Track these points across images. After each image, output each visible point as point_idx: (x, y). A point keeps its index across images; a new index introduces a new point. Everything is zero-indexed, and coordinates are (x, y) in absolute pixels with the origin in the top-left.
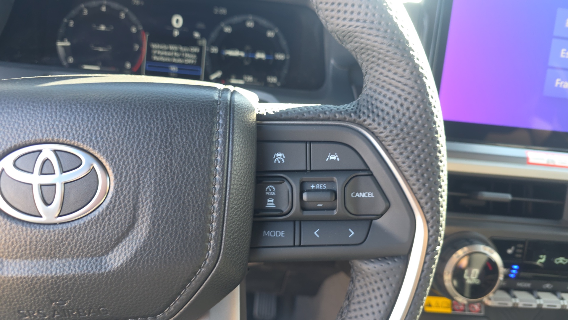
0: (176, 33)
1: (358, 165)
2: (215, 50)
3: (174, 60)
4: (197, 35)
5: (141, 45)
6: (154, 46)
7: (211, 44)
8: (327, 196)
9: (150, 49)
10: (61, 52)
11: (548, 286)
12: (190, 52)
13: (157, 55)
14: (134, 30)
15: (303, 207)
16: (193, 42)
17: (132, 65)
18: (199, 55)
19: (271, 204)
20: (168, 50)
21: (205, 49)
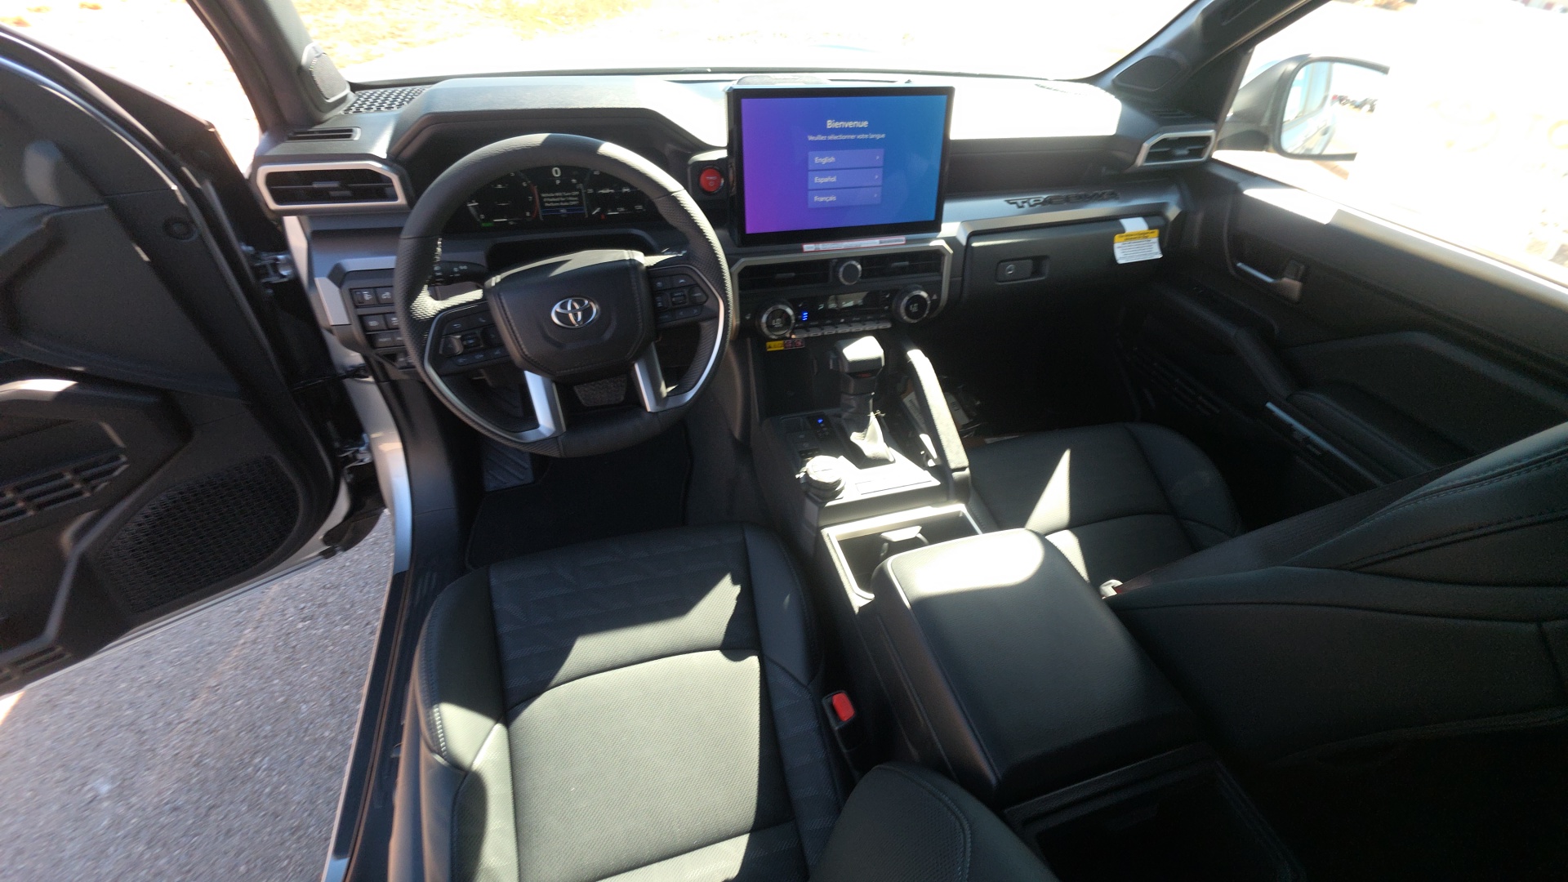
0: (558, 182)
1: (693, 283)
2: (590, 191)
3: (562, 204)
4: (574, 181)
5: (533, 195)
6: (543, 195)
7: (586, 188)
8: (682, 298)
9: (541, 199)
10: (473, 211)
11: (829, 322)
12: (571, 196)
13: (549, 202)
14: (524, 184)
15: (674, 303)
16: (573, 188)
17: (531, 213)
18: (579, 196)
19: (660, 304)
20: (556, 197)
21: (583, 191)
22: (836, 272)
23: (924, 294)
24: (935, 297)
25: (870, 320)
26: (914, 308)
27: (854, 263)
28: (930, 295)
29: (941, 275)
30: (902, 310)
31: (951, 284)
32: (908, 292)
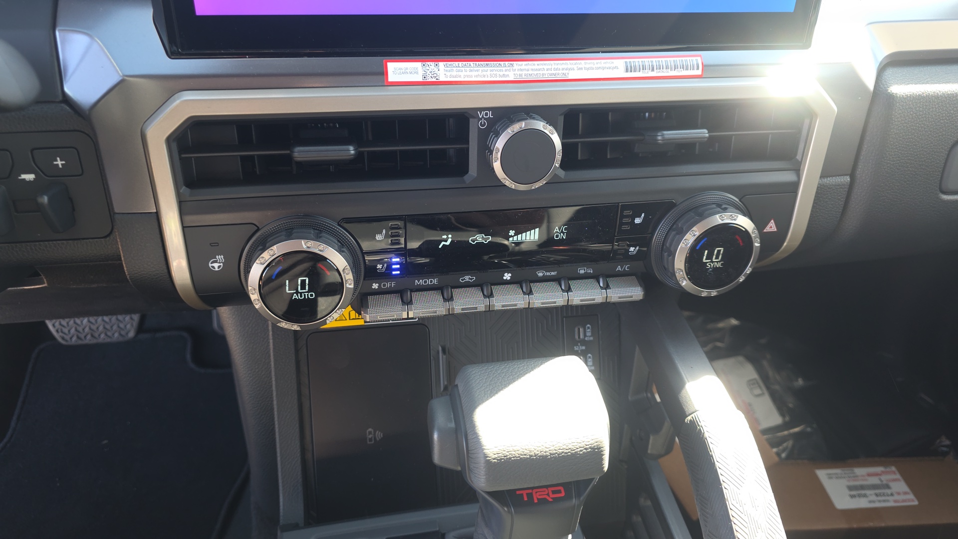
22: (486, 150)
23: (744, 222)
24: (771, 227)
25: (586, 277)
26: (714, 261)
27: (540, 125)
28: (760, 224)
29: (798, 171)
30: (679, 263)
31: (821, 193)
32: (700, 213)
